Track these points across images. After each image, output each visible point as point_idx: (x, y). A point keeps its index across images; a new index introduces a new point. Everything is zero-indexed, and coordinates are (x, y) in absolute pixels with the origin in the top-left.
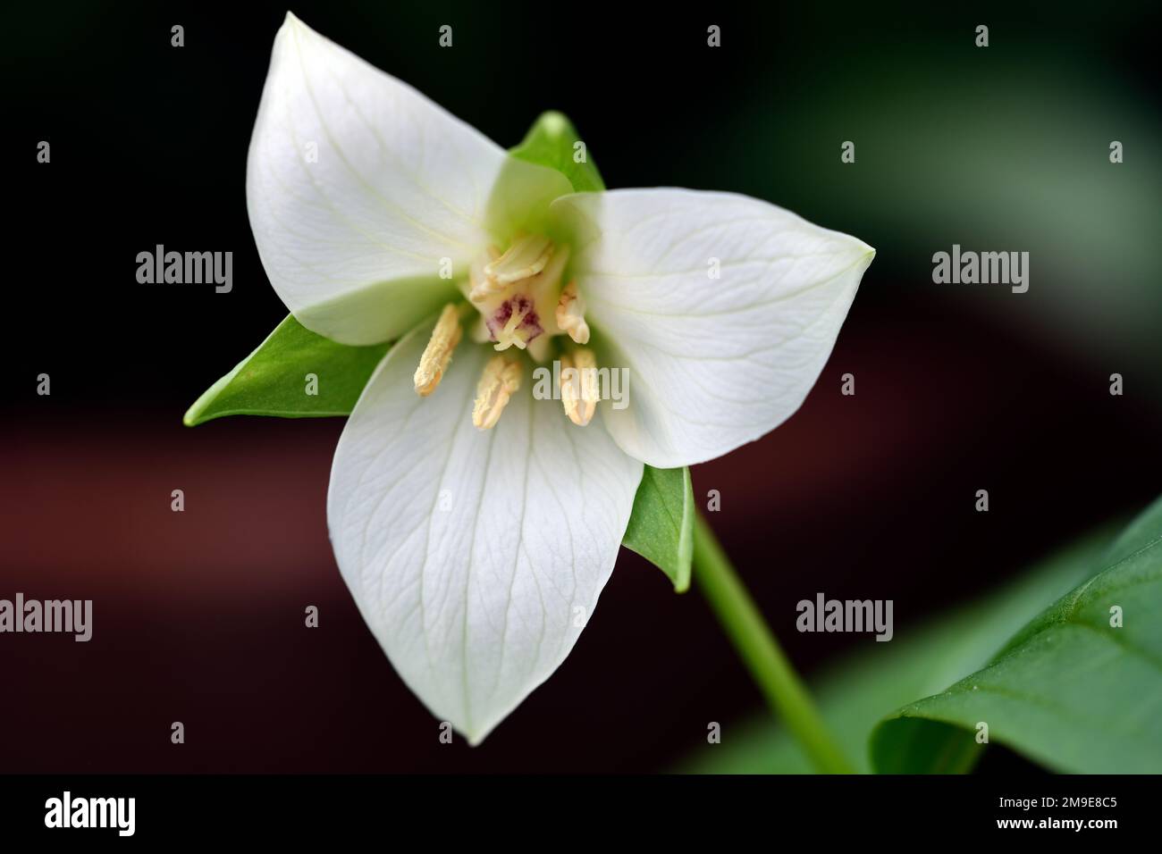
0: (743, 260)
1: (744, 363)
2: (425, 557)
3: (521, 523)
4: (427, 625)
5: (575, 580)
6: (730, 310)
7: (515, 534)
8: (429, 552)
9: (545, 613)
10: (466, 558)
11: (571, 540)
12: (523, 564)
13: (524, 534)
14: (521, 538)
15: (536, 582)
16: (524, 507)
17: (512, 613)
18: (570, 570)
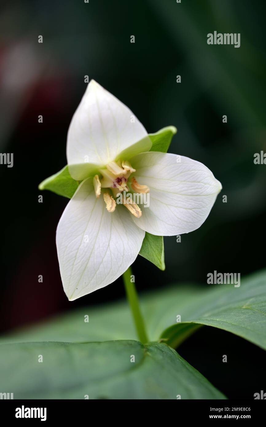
0: (199, 182)
1: (191, 211)
2: (81, 244)
3: (109, 241)
4: (75, 264)
5: (123, 261)
6: (192, 195)
7: (108, 244)
8: (82, 243)
9: (111, 268)
10: (92, 247)
11: (124, 249)
12: (108, 253)
13: (110, 244)
14: (109, 245)
15: (111, 259)
16: (110, 237)
17: (101, 266)
18: (122, 258)
